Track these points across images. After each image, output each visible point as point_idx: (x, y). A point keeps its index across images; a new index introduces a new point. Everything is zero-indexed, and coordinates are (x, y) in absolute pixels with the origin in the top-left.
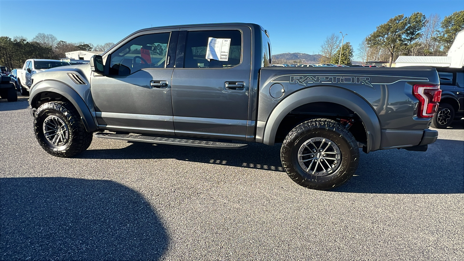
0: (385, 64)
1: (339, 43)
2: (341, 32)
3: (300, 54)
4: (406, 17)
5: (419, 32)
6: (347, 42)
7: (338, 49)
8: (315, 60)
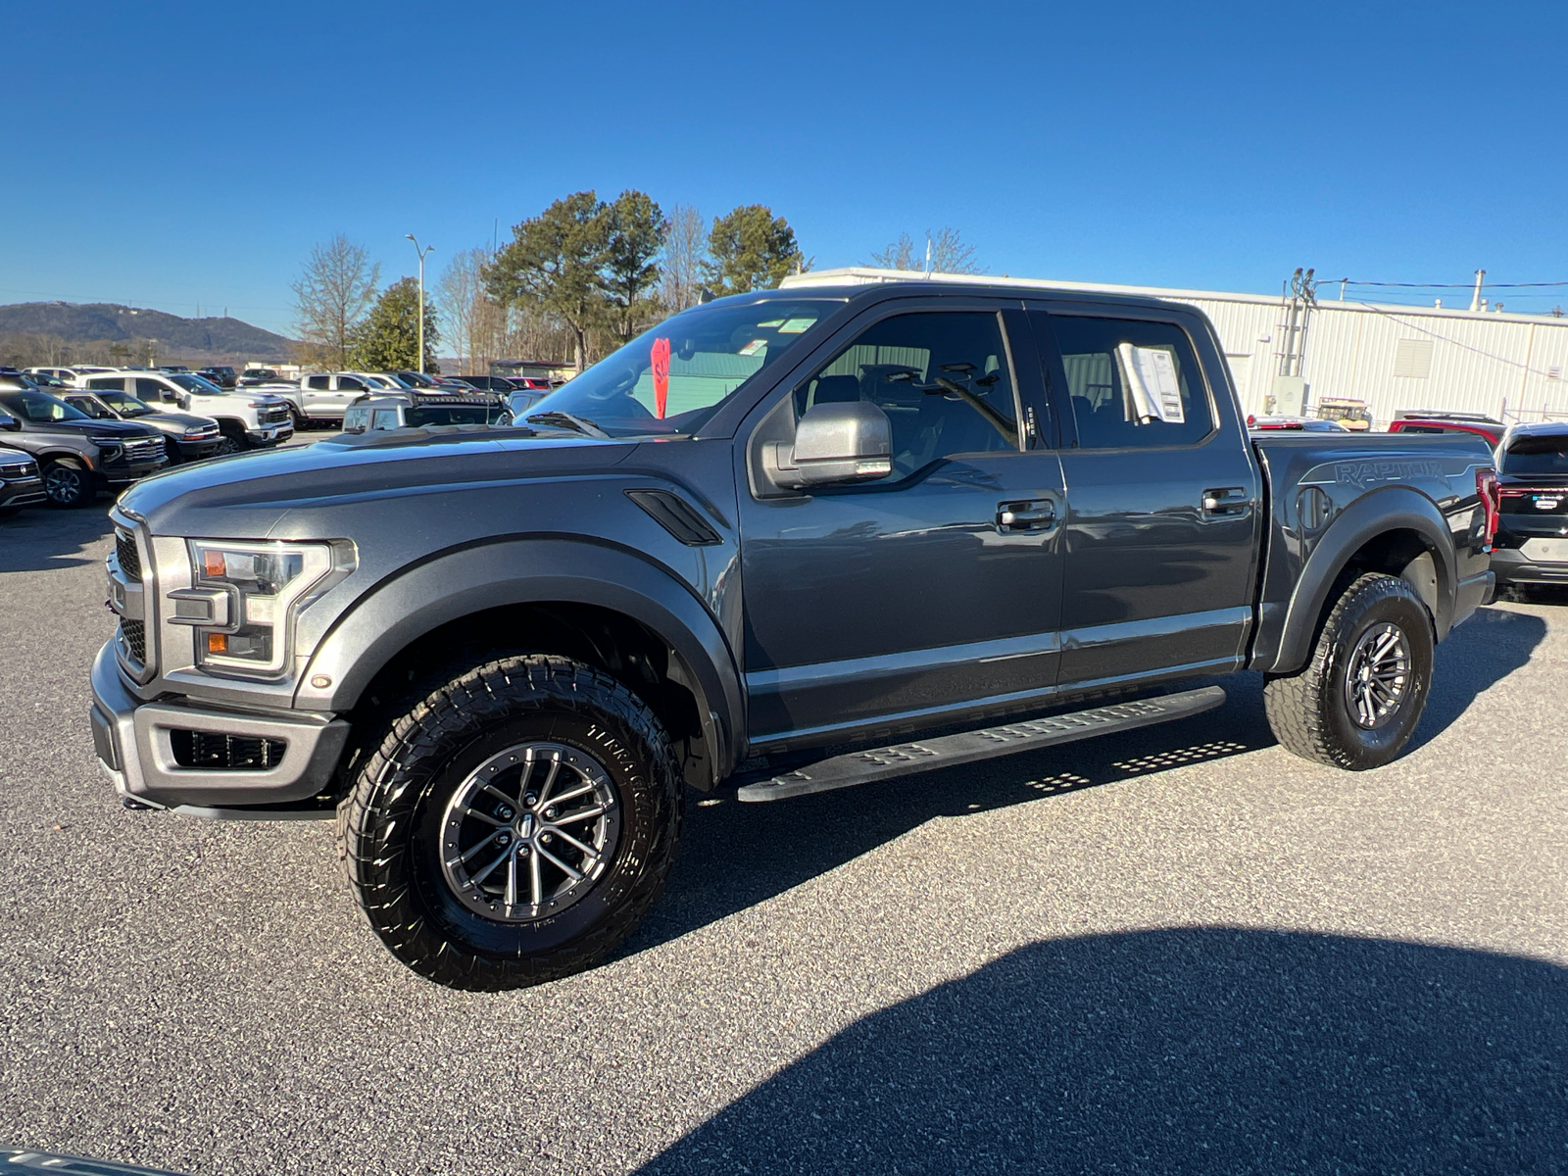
0: (558, 372)
1: (373, 280)
2: (412, 238)
3: (126, 309)
4: (603, 205)
5: (650, 260)
6: (406, 276)
7: (372, 305)
8: (214, 345)
